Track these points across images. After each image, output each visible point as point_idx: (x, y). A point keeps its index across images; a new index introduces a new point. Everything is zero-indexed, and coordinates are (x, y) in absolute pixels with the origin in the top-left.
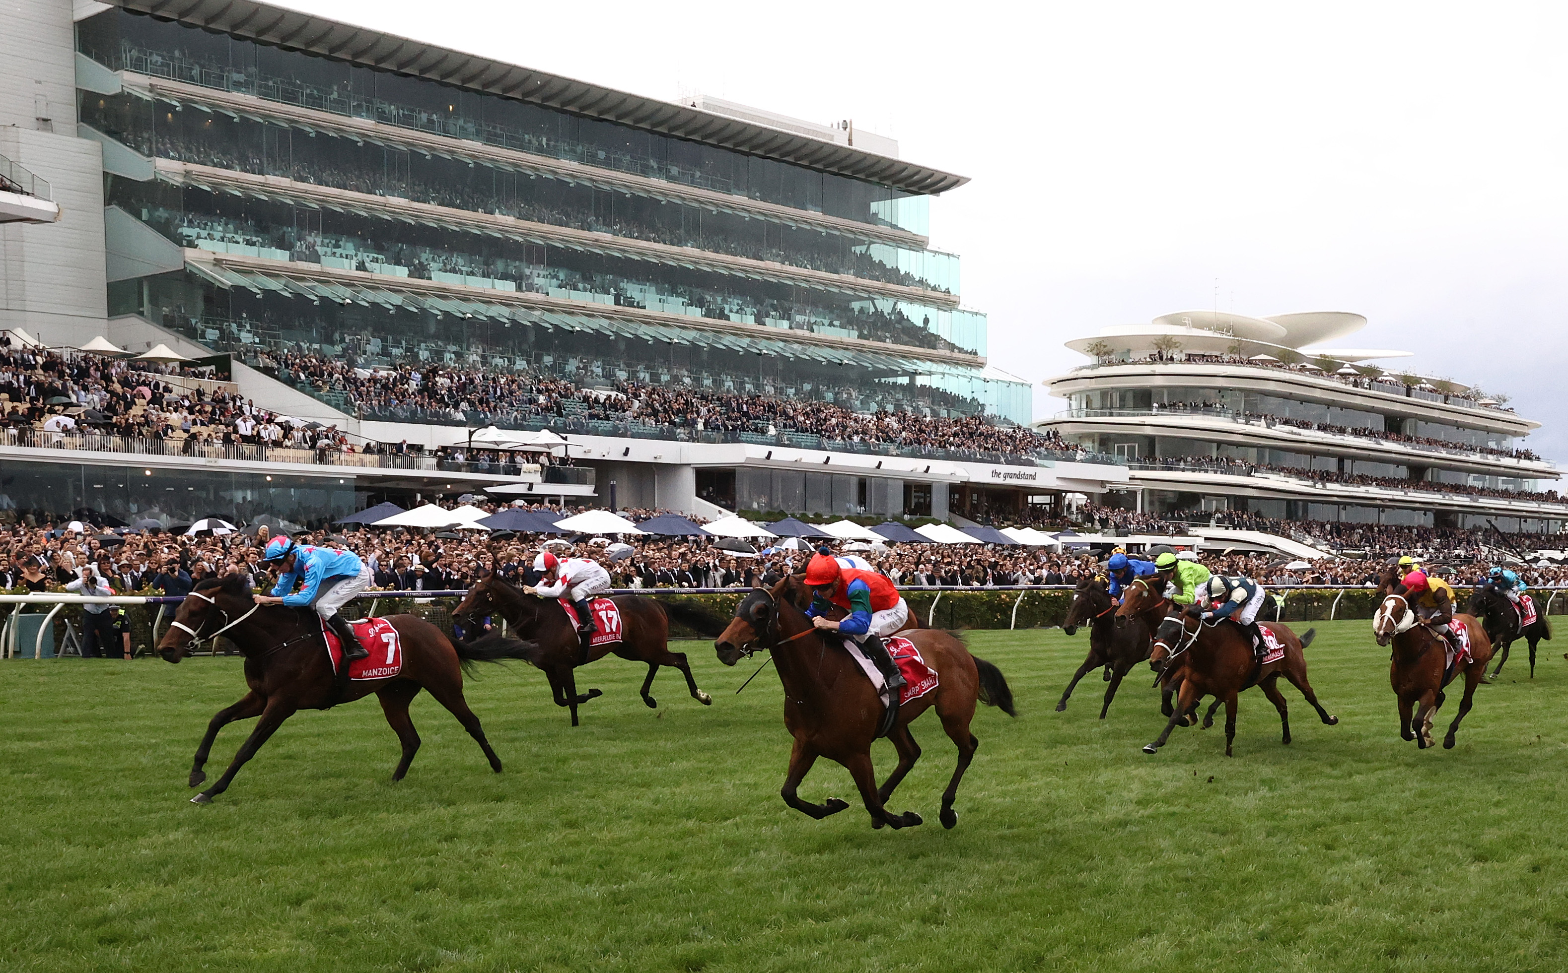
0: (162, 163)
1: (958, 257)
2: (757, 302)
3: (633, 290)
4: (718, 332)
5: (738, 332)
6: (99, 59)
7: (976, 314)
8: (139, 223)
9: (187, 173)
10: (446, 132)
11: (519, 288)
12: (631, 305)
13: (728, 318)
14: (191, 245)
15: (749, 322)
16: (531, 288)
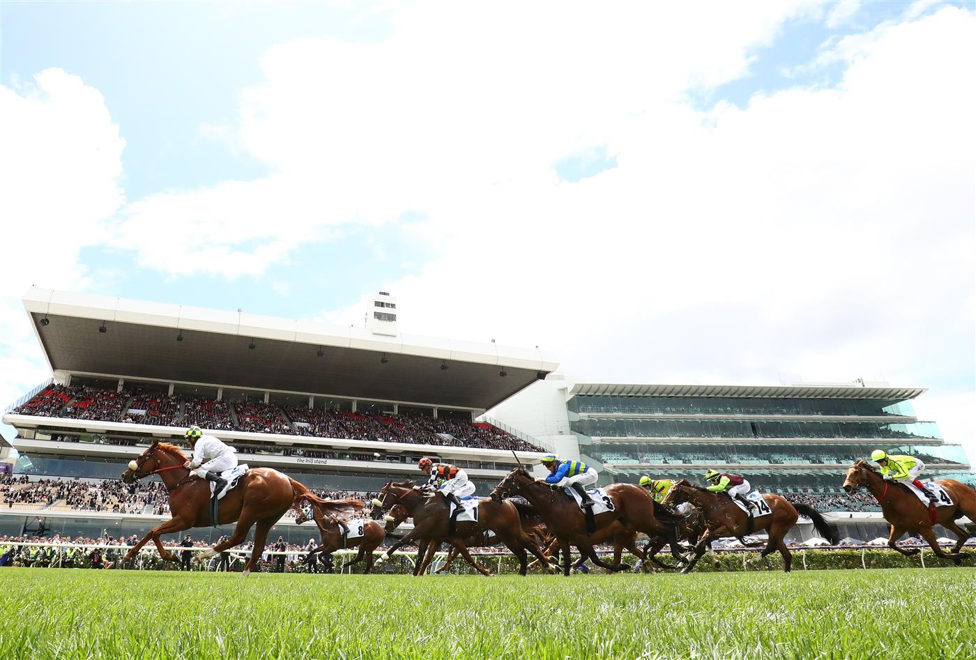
0: (594, 438)
1: (934, 422)
2: (836, 456)
3: (776, 457)
4: (820, 469)
5: (829, 468)
6: (573, 411)
7: (955, 445)
8: (590, 459)
9: (602, 440)
10: (688, 412)
11: (728, 462)
12: (777, 463)
13: (823, 463)
14: (605, 462)
15: (834, 463)
16: (732, 462)
